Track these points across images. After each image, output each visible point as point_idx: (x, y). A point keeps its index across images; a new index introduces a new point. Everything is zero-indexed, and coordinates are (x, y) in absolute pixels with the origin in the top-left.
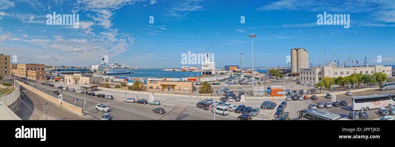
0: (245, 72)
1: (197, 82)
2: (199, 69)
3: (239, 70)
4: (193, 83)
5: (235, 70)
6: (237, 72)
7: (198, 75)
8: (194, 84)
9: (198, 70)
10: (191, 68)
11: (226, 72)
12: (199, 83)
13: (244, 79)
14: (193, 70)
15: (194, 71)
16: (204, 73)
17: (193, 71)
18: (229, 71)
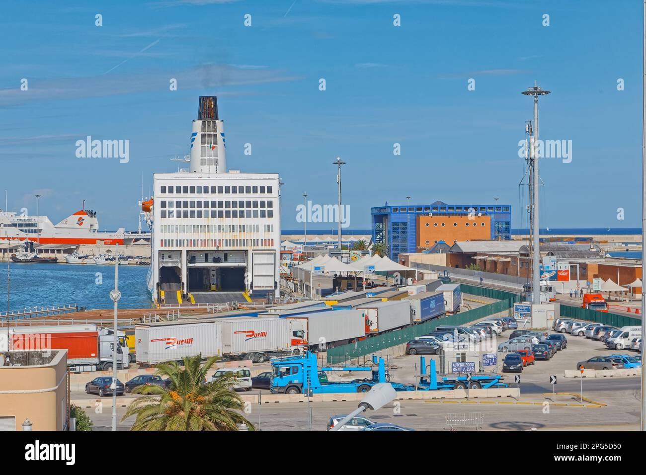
0: (564, 266)
1: (102, 366)
2: (120, 234)
3: (513, 246)
4: (64, 372)
5: (466, 247)
6: (493, 267)
7: (115, 295)
8: (78, 383)
9: (117, 250)
10: (47, 228)
11: (386, 264)
12: (124, 377)
13: (557, 341)
14: (70, 245)
15: (73, 260)
16: (169, 275)
17: (61, 257)
18: (413, 257)
